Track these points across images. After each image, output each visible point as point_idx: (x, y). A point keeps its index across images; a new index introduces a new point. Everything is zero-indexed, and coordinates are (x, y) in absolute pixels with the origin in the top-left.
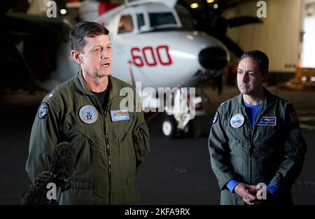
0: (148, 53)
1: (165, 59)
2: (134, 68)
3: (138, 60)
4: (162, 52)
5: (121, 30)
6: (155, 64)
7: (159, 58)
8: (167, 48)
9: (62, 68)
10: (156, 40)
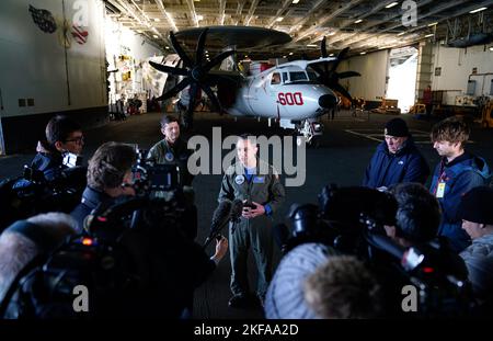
0: (289, 97)
1: (299, 101)
2: (280, 105)
3: (283, 100)
4: (297, 96)
5: (273, 82)
6: (292, 104)
7: (295, 100)
8: (300, 94)
9: (239, 101)
10: (293, 89)
